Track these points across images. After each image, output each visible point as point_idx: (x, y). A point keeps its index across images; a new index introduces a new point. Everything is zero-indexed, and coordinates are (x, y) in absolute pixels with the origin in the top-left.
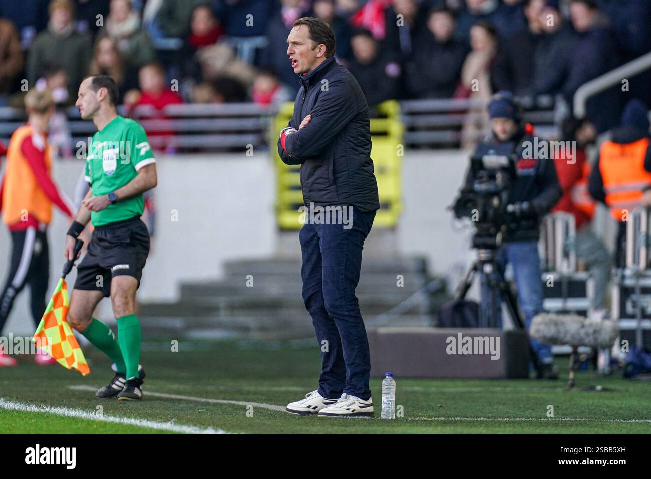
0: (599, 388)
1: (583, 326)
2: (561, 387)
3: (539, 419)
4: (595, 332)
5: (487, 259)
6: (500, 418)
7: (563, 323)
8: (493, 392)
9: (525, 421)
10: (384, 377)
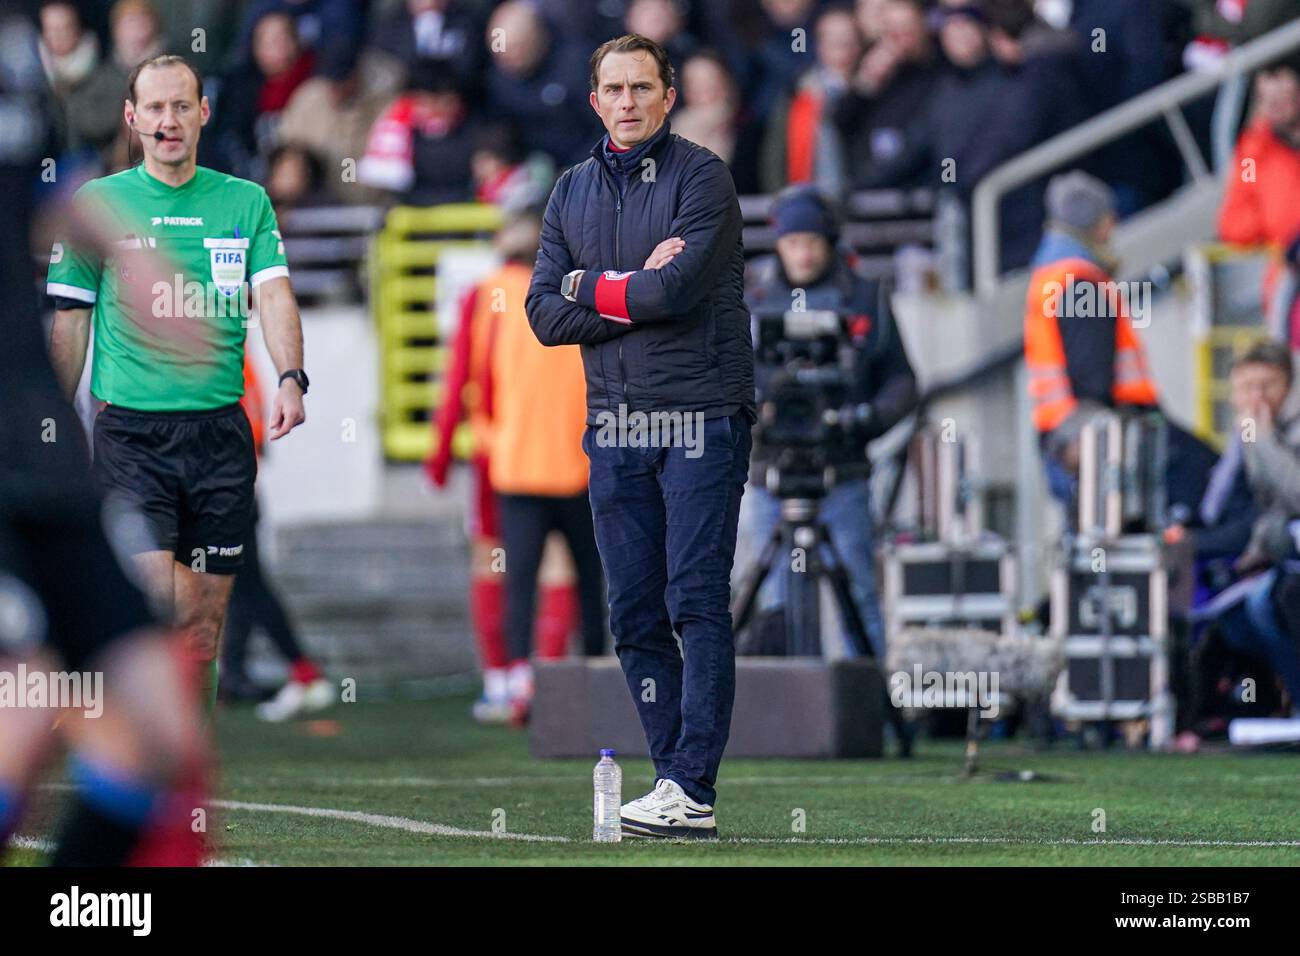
0: (1027, 774)
1: (994, 651)
2: (951, 775)
3: (907, 839)
4: (1019, 663)
5: (801, 519)
6: (830, 838)
7: (954, 647)
8: (817, 786)
9: (879, 845)
10: (598, 758)
